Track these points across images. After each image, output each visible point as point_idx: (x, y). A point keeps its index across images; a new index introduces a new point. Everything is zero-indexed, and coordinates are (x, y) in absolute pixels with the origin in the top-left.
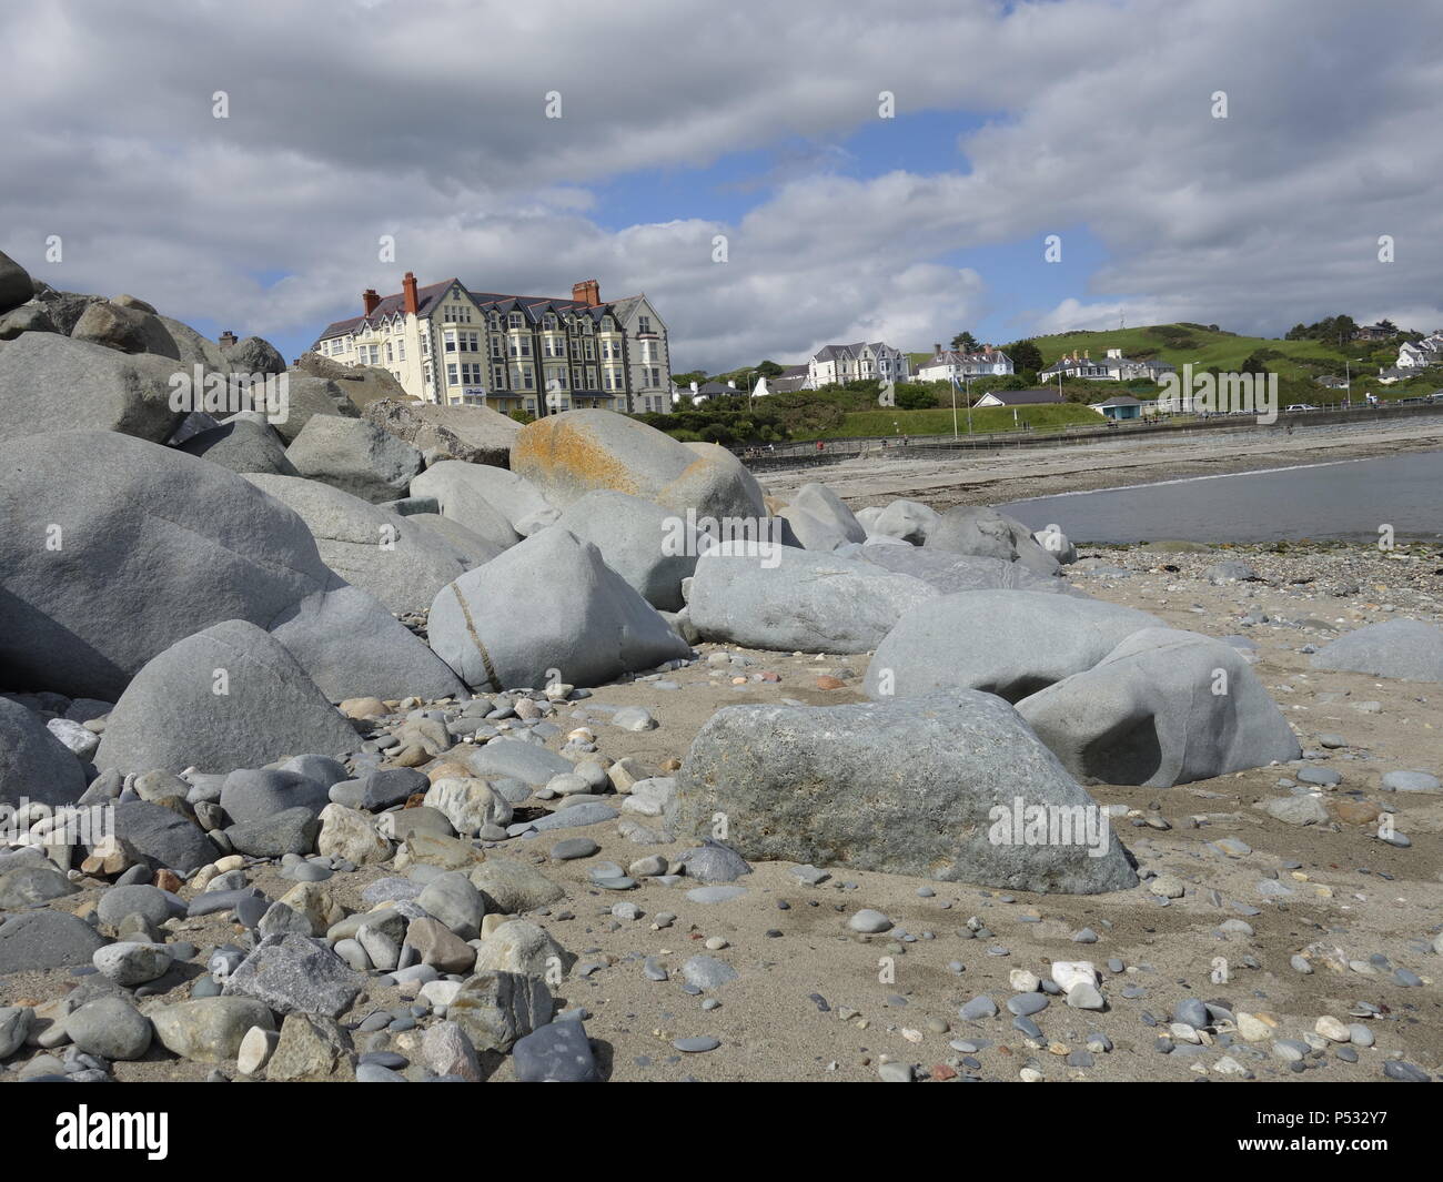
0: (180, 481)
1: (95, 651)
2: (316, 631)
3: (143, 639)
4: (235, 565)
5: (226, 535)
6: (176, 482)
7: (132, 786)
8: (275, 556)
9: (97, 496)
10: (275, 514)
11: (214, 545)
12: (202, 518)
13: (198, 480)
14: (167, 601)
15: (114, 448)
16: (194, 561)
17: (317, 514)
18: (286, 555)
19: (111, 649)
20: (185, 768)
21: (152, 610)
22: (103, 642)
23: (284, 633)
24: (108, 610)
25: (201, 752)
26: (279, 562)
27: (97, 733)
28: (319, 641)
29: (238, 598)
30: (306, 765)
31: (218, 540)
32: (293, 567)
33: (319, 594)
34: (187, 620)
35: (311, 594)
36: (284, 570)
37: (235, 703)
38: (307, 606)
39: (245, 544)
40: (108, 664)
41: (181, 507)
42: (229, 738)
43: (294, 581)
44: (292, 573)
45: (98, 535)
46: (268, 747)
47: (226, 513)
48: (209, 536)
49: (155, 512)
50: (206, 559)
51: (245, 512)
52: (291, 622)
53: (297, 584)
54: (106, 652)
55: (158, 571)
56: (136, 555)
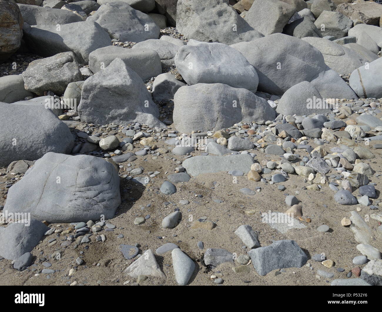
0: (295, 45)
1: (275, 84)
2: (322, 81)
3: (285, 82)
4: (305, 65)
5: (304, 58)
6: (294, 46)
7: (285, 118)
8: (314, 63)
9: (278, 50)
10: (315, 52)
11: (301, 61)
12: (299, 54)
13: (299, 45)
14: (290, 74)
15: (282, 38)
16: (296, 65)
17: (324, 48)
18: (317, 62)
19: (278, 84)
20: (294, 114)
21: (287, 75)
22: (277, 82)
23: (314, 82)
24: (278, 75)
25: (297, 111)
26: (315, 64)
27: (276, 104)
28: (323, 84)
29: (305, 73)
30: (319, 117)
31: (302, 59)
32: (318, 65)
33: (323, 72)
34: (294, 78)
35: (321, 72)
36: (316, 66)
37: (304, 100)
38: (320, 75)
39: (308, 60)
40: (278, 87)
41: (294, 52)
42: (303, 108)
43: (318, 69)
44: (318, 67)
45: (277, 59)
46: (310, 111)
47: (304, 53)
48: (300, 59)
49: (289, 53)
50: (299, 64)
51: (309, 52)
52: (316, 79)
53: (319, 69)
54: (277, 84)
55: (289, 67)
56: (284, 63)
